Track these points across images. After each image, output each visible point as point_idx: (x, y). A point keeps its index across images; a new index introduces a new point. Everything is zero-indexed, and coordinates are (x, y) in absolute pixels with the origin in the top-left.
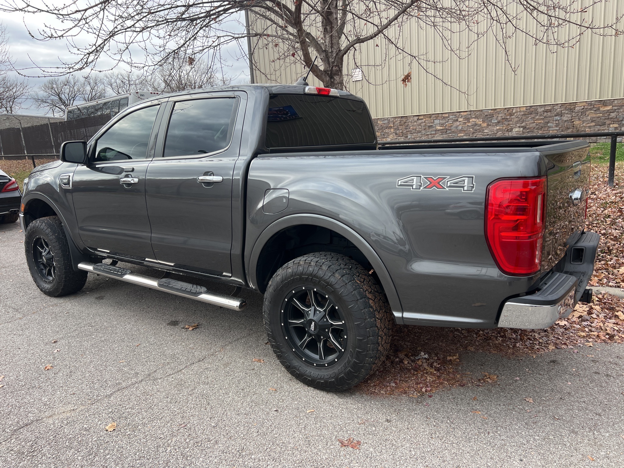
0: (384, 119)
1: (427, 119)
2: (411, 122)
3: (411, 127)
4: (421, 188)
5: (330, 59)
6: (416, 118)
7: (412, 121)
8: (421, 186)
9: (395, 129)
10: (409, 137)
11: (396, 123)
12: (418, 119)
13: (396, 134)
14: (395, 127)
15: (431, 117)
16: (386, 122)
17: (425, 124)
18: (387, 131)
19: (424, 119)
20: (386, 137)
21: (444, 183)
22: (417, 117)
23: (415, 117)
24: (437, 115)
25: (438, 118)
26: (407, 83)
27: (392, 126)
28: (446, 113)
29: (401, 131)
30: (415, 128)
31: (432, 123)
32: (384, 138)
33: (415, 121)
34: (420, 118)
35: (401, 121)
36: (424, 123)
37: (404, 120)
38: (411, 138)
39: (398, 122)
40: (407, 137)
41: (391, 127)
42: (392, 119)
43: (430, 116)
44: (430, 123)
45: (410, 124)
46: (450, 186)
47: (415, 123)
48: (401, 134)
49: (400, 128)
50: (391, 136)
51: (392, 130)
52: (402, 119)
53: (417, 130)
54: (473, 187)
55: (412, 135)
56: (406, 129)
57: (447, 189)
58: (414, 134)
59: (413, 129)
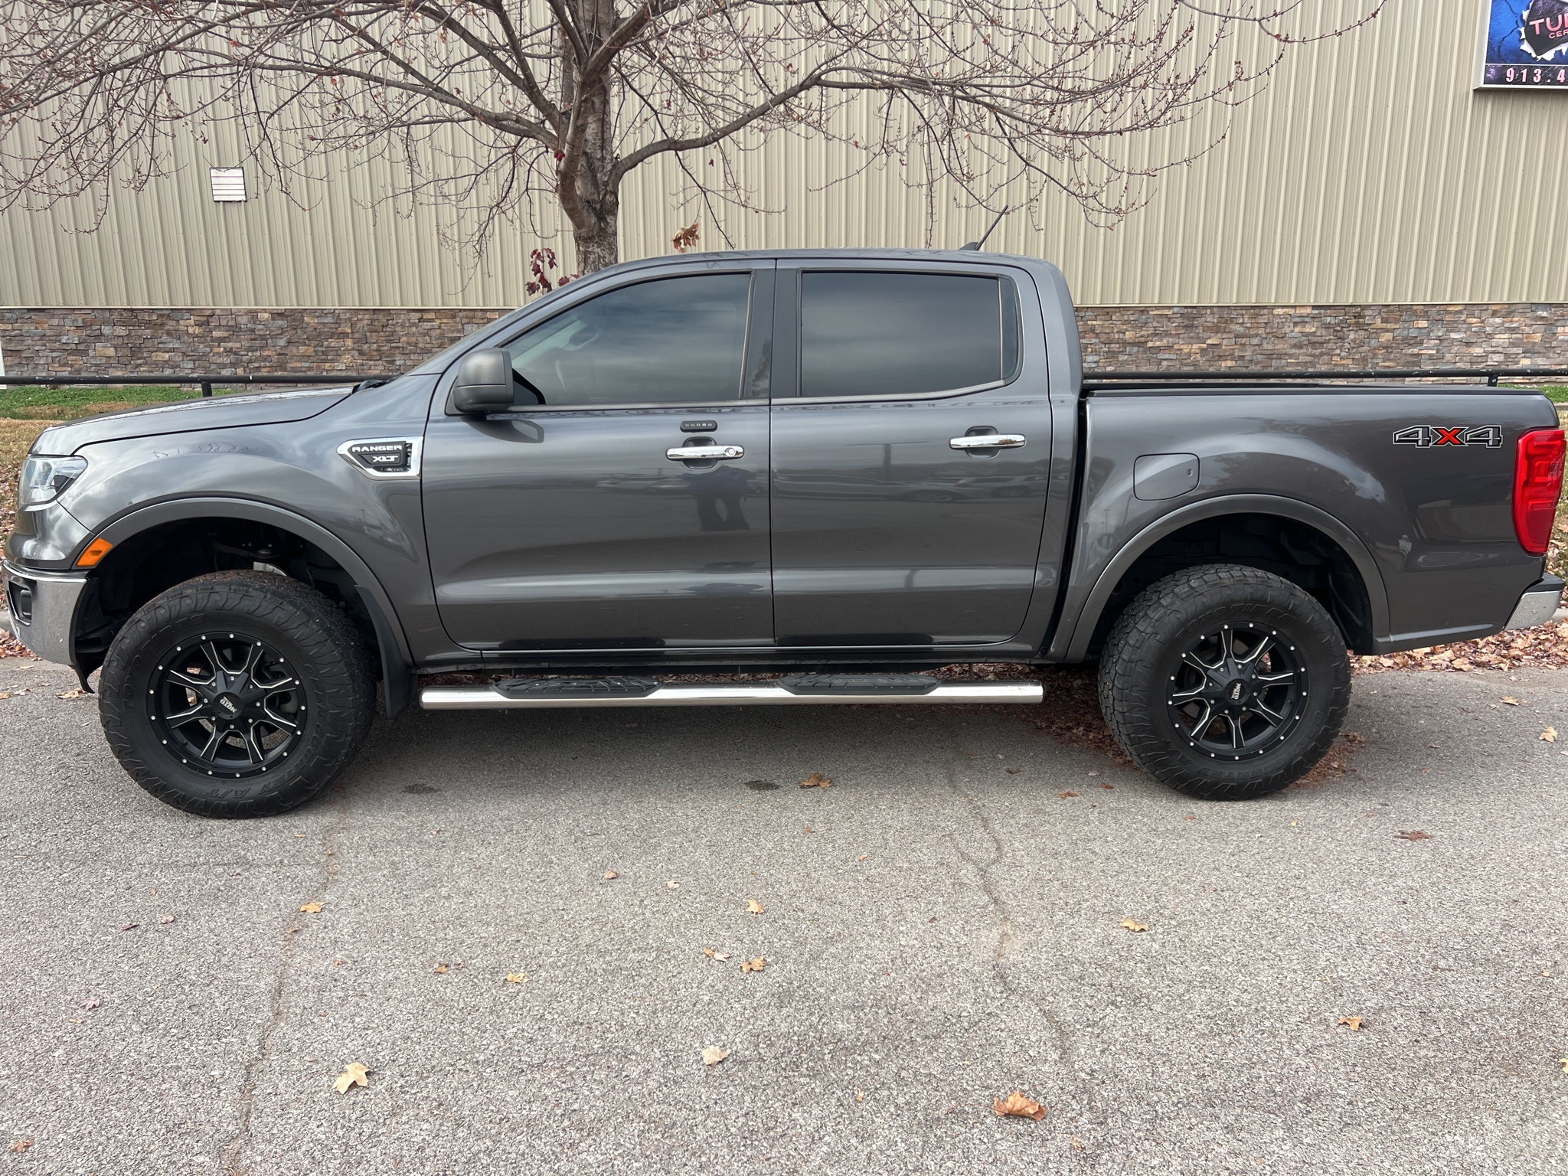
0: (323, 313)
1: (445, 321)
2: (403, 326)
3: (404, 339)
4: (1430, 444)
5: (599, 175)
6: (415, 317)
7: (404, 322)
8: (1429, 441)
9: (357, 341)
10: (398, 363)
11: (359, 325)
12: (421, 320)
13: (361, 353)
14: (356, 336)
15: (454, 317)
16: (329, 319)
17: (441, 334)
18: (333, 343)
19: (438, 321)
20: (332, 361)
21: (1462, 437)
22: (418, 315)
23: (412, 314)
24: (470, 314)
25: (475, 320)
26: (682, 246)
27: (350, 331)
28: (494, 310)
29: (375, 346)
30: (414, 340)
31: (458, 331)
32: (325, 361)
33: (414, 325)
34: (426, 316)
35: (373, 320)
36: (438, 331)
37: (382, 318)
38: (405, 364)
39: (365, 322)
40: (393, 362)
41: (345, 335)
42: (348, 315)
43: (453, 313)
44: (453, 332)
45: (398, 329)
46: (1470, 441)
47: (414, 329)
48: (374, 353)
49: (374, 337)
50: (347, 359)
51: (349, 343)
52: (375, 317)
53: (421, 345)
54: (1500, 441)
55: (407, 357)
56: (390, 341)
57: (1467, 444)
58: (412, 357)
59: (409, 344)
